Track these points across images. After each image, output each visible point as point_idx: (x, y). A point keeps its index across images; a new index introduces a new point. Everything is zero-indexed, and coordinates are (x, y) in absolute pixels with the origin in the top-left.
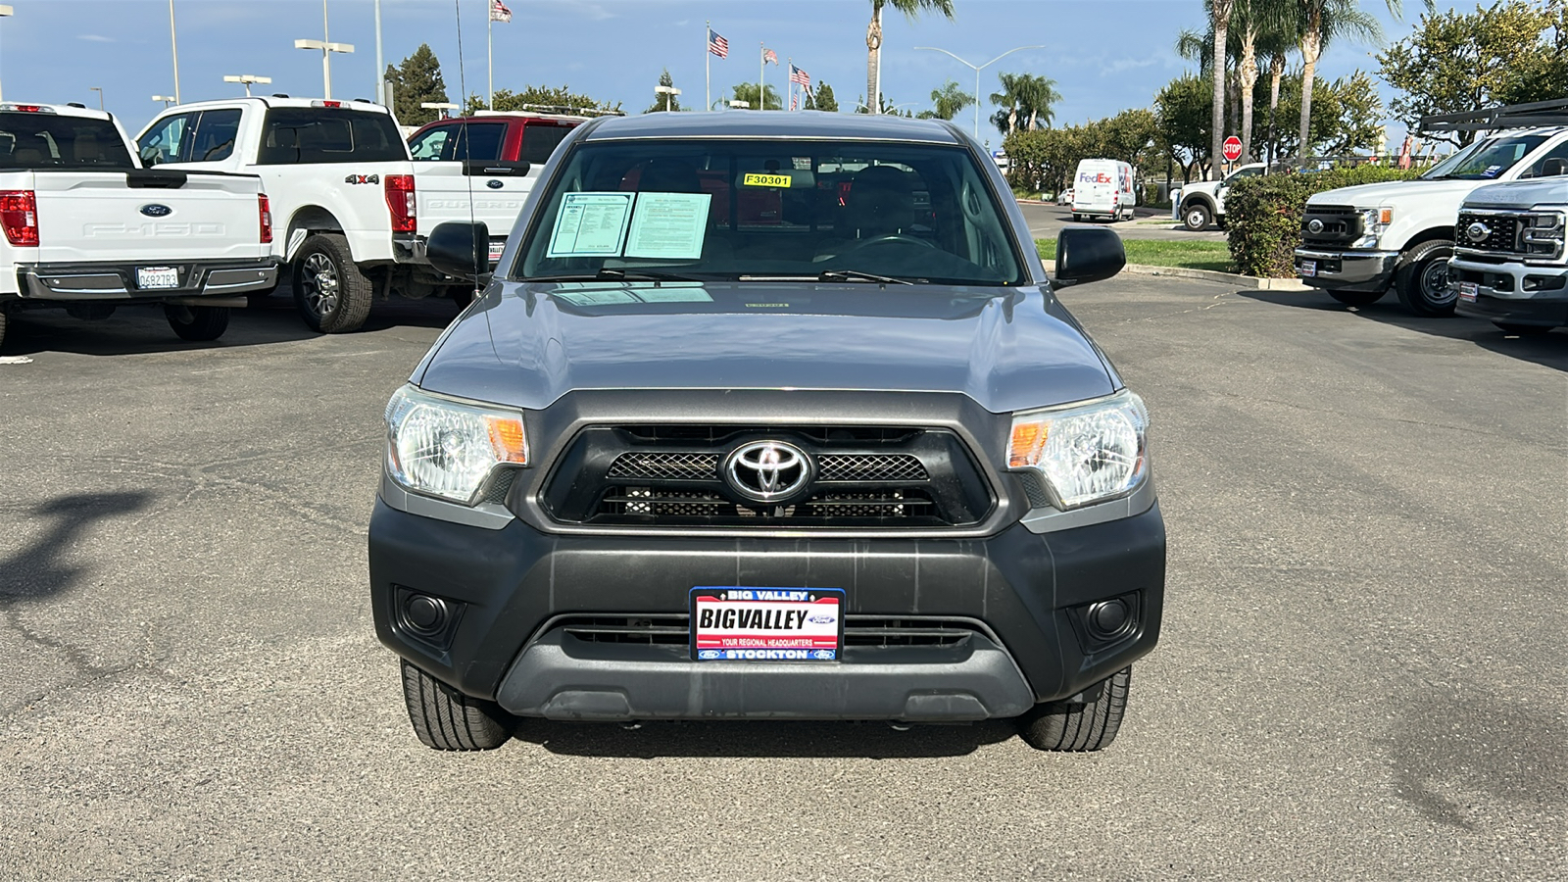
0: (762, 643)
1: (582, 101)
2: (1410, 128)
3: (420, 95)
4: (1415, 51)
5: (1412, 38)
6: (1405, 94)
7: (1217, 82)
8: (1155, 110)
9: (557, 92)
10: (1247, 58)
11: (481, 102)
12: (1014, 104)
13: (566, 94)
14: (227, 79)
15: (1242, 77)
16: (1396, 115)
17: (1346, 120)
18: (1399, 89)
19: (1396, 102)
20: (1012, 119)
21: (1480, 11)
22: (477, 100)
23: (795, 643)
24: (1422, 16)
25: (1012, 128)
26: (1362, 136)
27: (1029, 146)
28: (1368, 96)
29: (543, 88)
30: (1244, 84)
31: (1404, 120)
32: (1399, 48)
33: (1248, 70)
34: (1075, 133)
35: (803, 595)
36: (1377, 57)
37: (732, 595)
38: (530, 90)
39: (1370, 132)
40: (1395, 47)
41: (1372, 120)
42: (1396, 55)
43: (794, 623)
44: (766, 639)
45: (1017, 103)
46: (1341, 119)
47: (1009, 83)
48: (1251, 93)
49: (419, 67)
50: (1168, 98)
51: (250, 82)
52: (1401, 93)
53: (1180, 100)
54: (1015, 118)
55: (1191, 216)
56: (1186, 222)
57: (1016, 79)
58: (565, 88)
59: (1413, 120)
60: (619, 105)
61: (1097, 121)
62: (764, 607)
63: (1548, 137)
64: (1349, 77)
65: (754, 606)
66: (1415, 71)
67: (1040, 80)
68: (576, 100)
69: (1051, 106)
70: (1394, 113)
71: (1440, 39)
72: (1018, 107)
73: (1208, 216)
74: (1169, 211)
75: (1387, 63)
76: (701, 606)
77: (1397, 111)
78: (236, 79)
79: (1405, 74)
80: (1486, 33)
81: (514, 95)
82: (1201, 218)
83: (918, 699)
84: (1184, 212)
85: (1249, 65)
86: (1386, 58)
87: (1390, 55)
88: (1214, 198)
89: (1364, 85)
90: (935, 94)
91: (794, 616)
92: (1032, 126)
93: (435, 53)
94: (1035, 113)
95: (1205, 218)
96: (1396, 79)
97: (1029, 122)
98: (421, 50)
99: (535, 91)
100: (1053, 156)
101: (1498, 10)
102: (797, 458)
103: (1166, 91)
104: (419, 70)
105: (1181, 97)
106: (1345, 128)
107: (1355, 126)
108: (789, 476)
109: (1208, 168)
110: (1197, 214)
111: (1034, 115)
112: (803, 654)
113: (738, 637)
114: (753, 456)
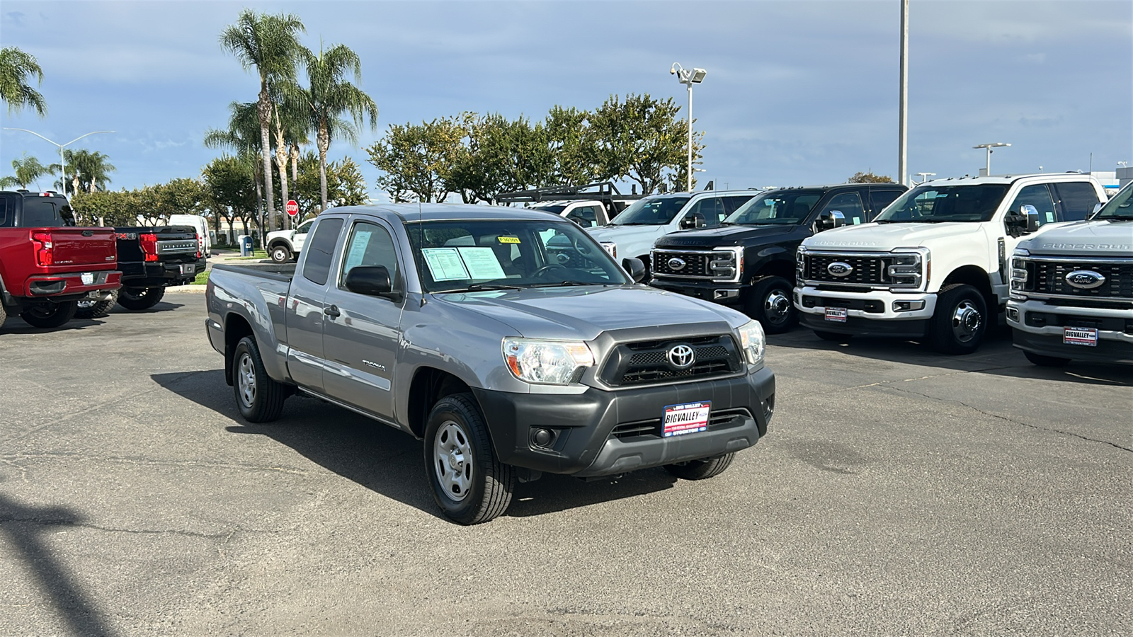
2: (392, 195)
4: (390, 147)
5: (386, 139)
6: (387, 173)
7: (265, 163)
8: (202, 180)
10: (280, 147)
12: (76, 172)
15: (278, 160)
16: (382, 186)
17: (343, 189)
18: (383, 171)
19: (381, 179)
20: (76, 184)
21: (426, 125)
23: (694, 425)
24: (390, 125)
25: (76, 191)
26: (355, 199)
27: (94, 204)
28: (355, 173)
30: (280, 164)
31: (387, 190)
32: (380, 145)
33: (281, 155)
34: (135, 195)
35: (700, 405)
36: (368, 150)
37: (678, 407)
39: (359, 196)
40: (377, 144)
41: (359, 189)
42: (379, 149)
43: (695, 417)
44: (685, 425)
45: (78, 171)
46: (339, 188)
47: (69, 155)
48: (285, 171)
50: (214, 171)
52: (384, 173)
53: (224, 173)
54: (78, 183)
55: (277, 253)
56: (273, 258)
57: (74, 154)
59: (393, 190)
61: (151, 186)
63: (565, 207)
64: (341, 162)
65: (684, 412)
66: (392, 159)
67: (96, 154)
69: (106, 174)
70: (381, 185)
71: (405, 141)
72: (79, 174)
73: (288, 253)
74: (238, 250)
75: (373, 154)
76: (667, 414)
77: (382, 184)
79: (385, 162)
80: (432, 137)
82: (283, 255)
83: (730, 443)
84: (270, 251)
85: (282, 152)
86: (373, 151)
87: (375, 149)
88: (291, 241)
89: (351, 166)
90: (16, 164)
91: (695, 414)
92: (93, 189)
94: (94, 179)
95: (285, 254)
96: (380, 164)
97: (89, 186)
100: (117, 211)
101: (435, 124)
102: (690, 350)
103: (211, 166)
105: (224, 171)
106: (343, 195)
107: (349, 193)
108: (688, 357)
109: (248, 220)
110: (280, 252)
111: (93, 181)
112: (696, 430)
113: (677, 426)
114: (676, 351)
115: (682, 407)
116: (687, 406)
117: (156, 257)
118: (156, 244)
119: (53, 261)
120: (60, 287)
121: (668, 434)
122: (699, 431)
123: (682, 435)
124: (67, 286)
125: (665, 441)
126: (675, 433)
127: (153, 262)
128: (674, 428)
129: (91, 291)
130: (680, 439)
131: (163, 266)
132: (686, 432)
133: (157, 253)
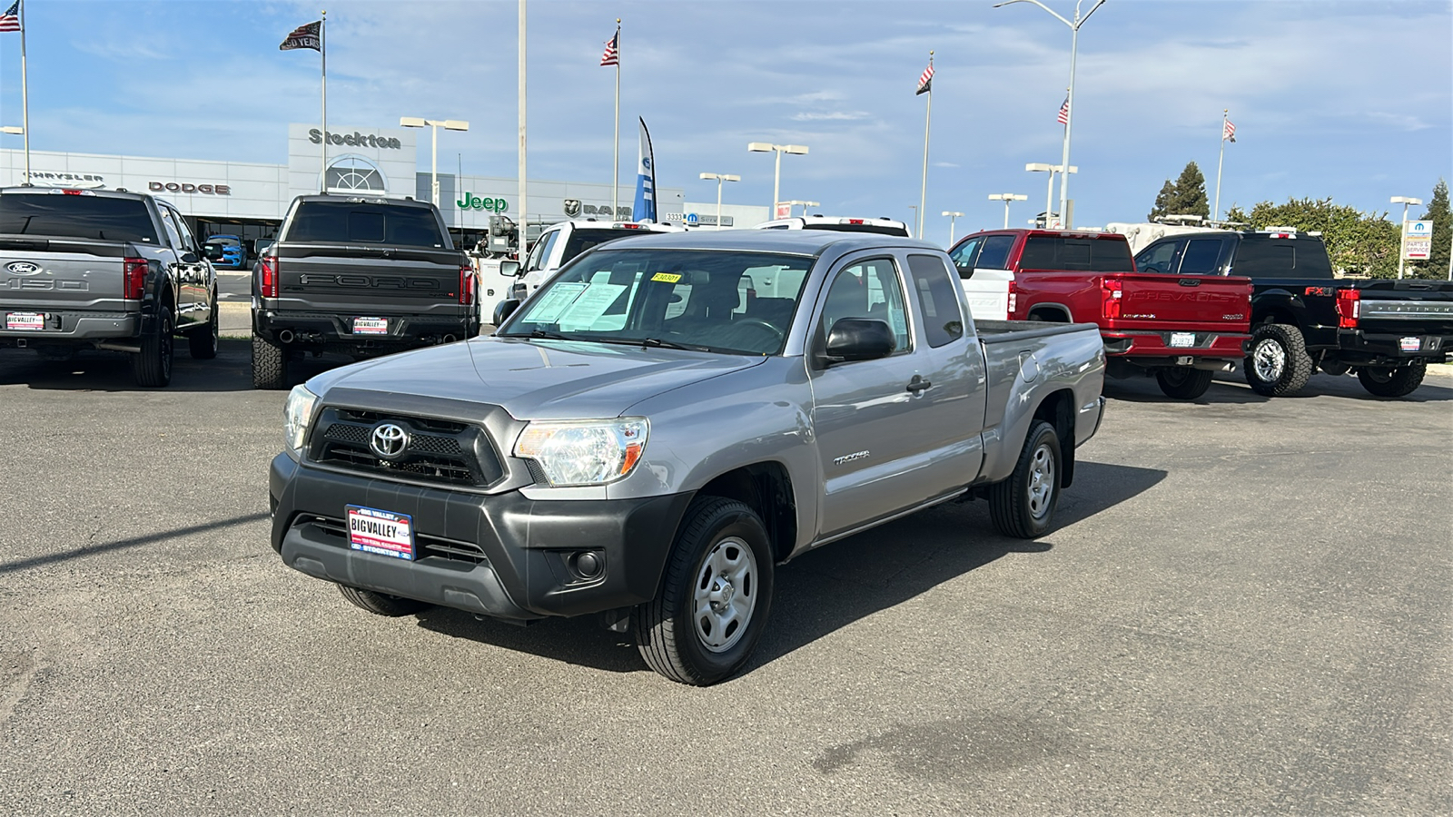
0: (378, 544)
1: (1345, 211)
3: (1182, 208)
9: (1320, 204)
11: (1241, 214)
13: (1329, 205)
14: (991, 197)
22: (1237, 211)
23: (393, 546)
29: (1306, 199)
35: (392, 516)
37: (363, 511)
38: (1292, 201)
43: (391, 533)
44: (381, 541)
49: (1185, 183)
51: (1009, 200)
58: (1329, 199)
60: (1385, 214)
62: (378, 521)
65: (373, 520)
68: (1338, 211)
76: (352, 516)
78: (998, 197)
81: (1275, 206)
83: (450, 592)
91: (390, 529)
93: (1201, 170)
98: (1189, 167)
99: (1297, 202)
102: (402, 434)
104: (1184, 185)
108: (398, 444)
112: (397, 554)
113: (369, 538)
114: (383, 431)
115: (368, 512)
116: (375, 513)
117: (1354, 322)
118: (1356, 303)
119: (1121, 314)
120: (1124, 346)
121: (356, 546)
122: (401, 558)
123: (376, 554)
124: (1134, 347)
125: (349, 553)
126: (366, 548)
127: (1349, 328)
128: (366, 541)
129: (1181, 356)
130: (369, 557)
131: (1360, 335)
132: (382, 551)
133: (1355, 316)
